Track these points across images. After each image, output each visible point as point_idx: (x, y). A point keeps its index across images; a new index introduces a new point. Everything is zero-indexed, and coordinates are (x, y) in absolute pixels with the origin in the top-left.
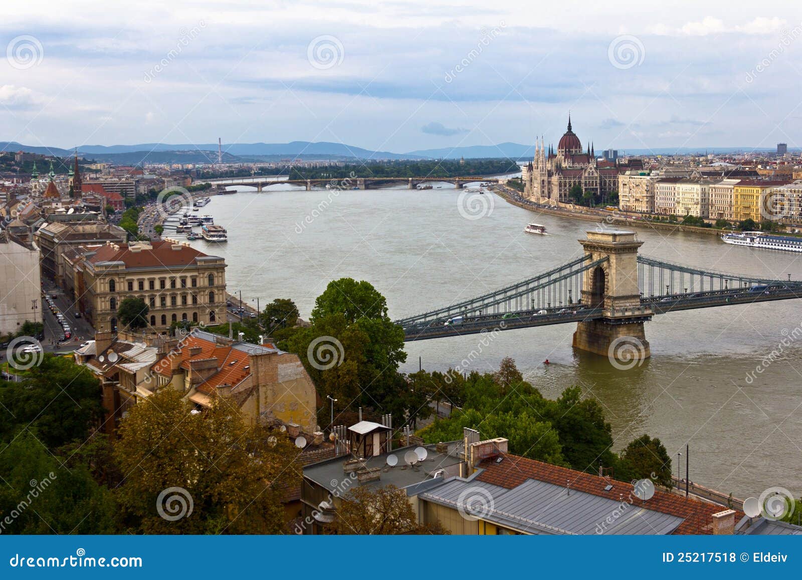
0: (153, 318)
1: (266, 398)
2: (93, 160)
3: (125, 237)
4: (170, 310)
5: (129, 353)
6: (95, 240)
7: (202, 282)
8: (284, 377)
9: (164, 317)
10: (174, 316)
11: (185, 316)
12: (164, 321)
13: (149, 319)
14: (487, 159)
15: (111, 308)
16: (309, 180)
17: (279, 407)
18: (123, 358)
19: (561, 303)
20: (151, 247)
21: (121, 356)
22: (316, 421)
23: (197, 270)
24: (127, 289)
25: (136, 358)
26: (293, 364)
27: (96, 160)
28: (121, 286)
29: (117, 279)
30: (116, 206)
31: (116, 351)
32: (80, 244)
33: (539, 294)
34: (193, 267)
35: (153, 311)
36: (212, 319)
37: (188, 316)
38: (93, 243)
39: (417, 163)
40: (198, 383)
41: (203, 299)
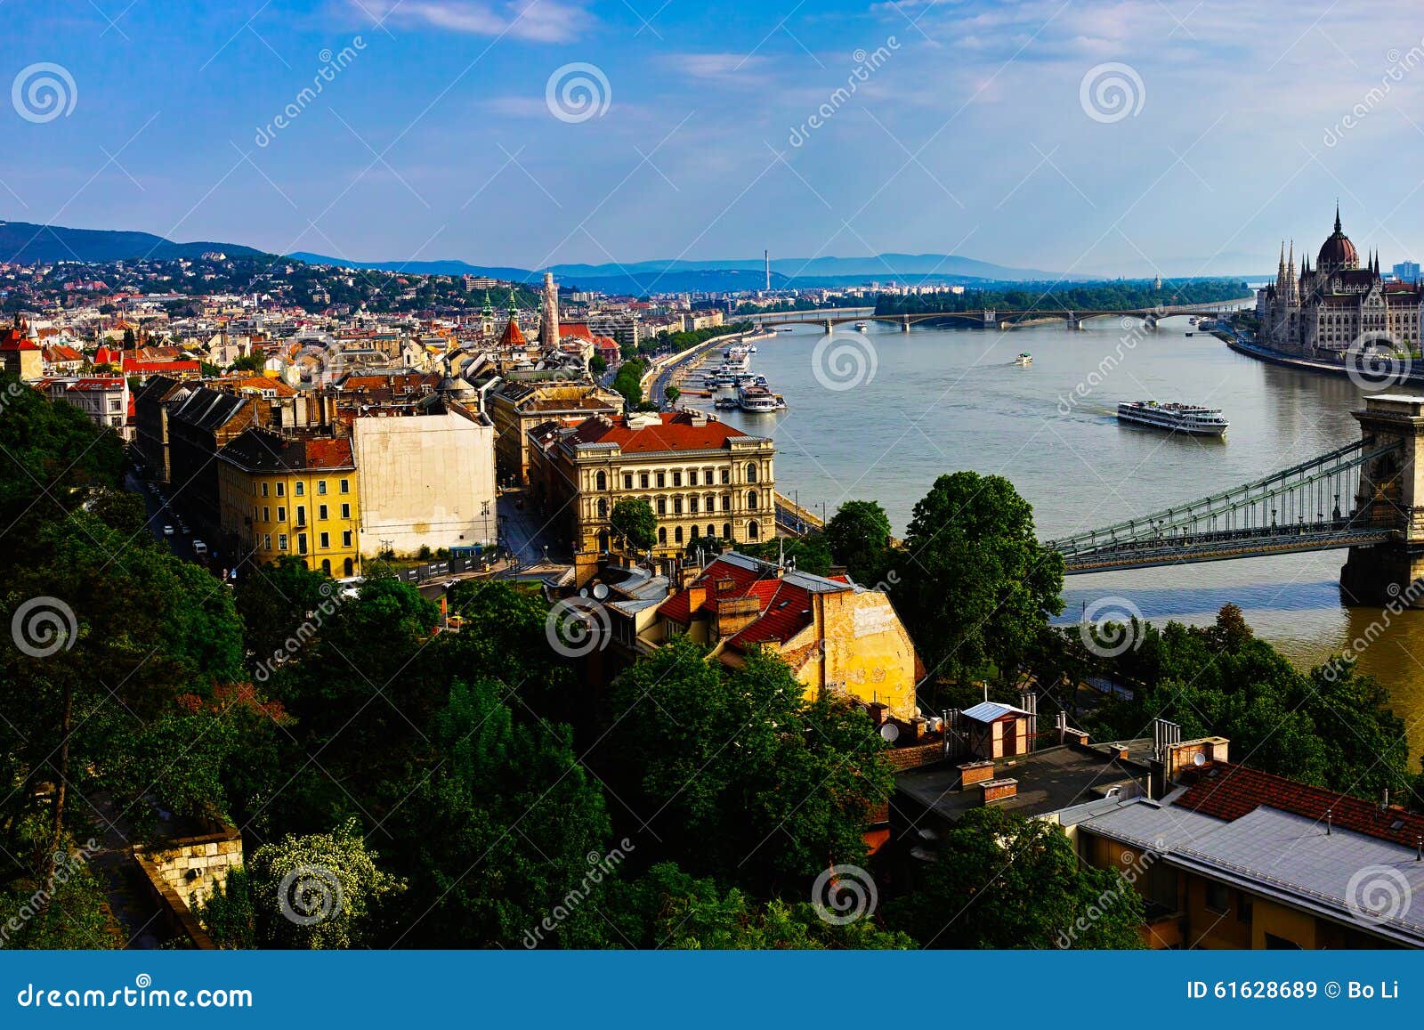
0: (663, 531)
1: (835, 661)
2: (574, 287)
3: (621, 406)
4: (688, 519)
5: (625, 587)
6: (576, 410)
7: (739, 475)
8: (864, 628)
9: (679, 531)
10: (695, 529)
11: (711, 529)
12: (679, 537)
13: (657, 532)
14: (1199, 279)
15: (600, 515)
16: (907, 315)
17: (855, 676)
18: (617, 592)
19: (1322, 516)
20: (659, 422)
21: (613, 590)
22: (913, 700)
23: (730, 457)
24: (622, 487)
25: (634, 594)
26: (880, 609)
27: (578, 286)
28: (615, 482)
29: (607, 470)
30: (608, 357)
31: (606, 582)
32: (554, 415)
33: (1283, 500)
34: (724, 452)
35: (661, 521)
36: (753, 533)
37: (716, 529)
38: (572, 415)
39: (1082, 286)
40: (729, 635)
41: (740, 503)
